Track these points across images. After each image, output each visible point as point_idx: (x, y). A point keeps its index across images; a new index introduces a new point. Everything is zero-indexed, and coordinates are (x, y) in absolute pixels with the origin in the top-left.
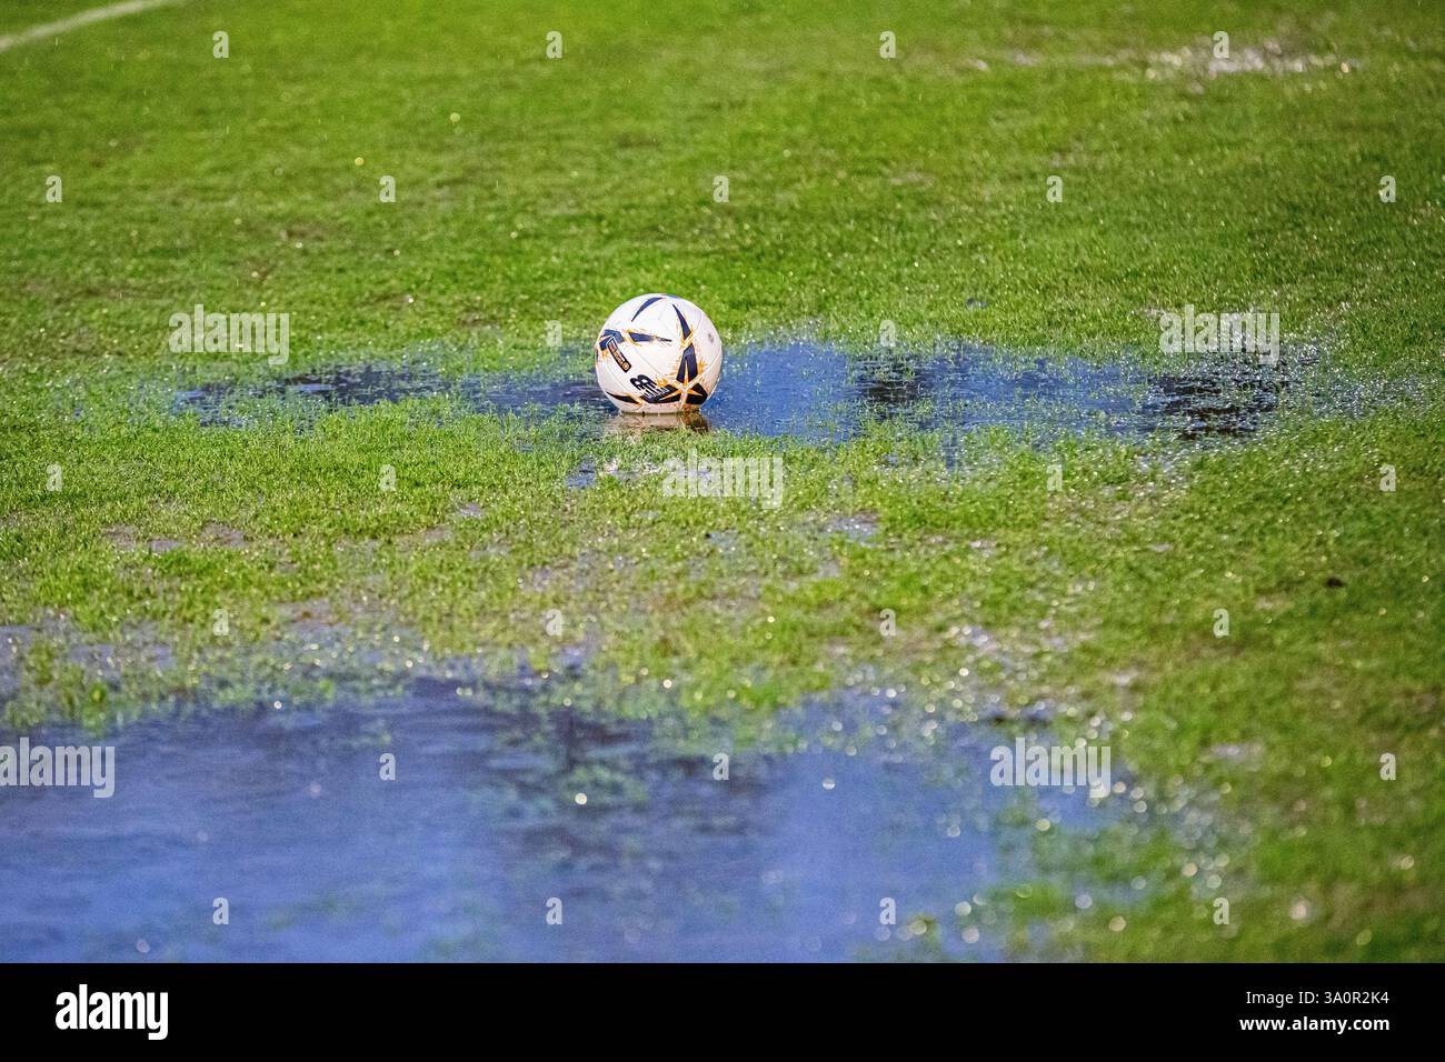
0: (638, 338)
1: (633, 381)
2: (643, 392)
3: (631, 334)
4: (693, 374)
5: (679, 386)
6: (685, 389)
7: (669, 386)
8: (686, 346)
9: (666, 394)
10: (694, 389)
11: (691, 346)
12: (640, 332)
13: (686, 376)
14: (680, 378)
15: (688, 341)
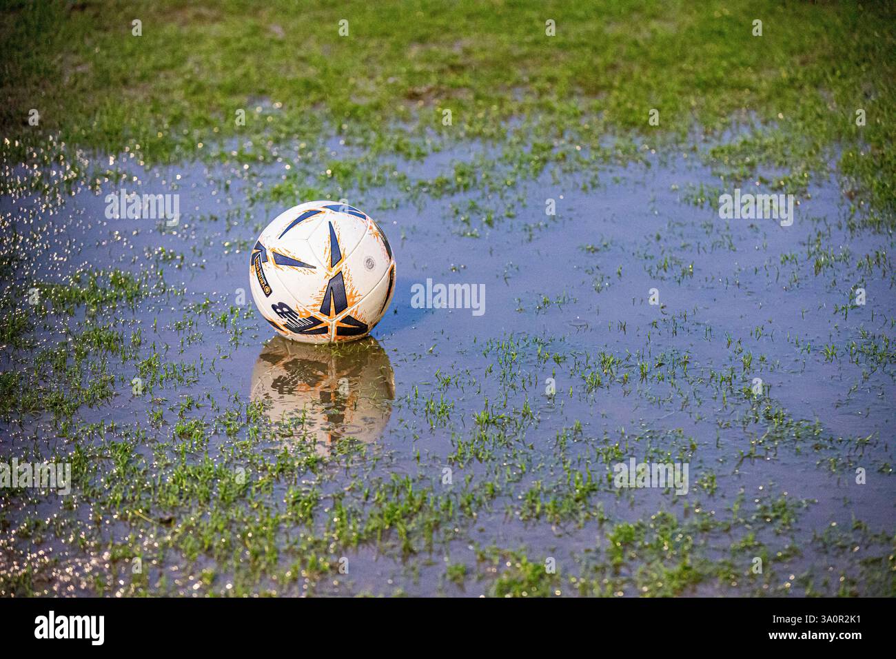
0: (282, 260)
1: (274, 307)
2: (285, 320)
3: (275, 254)
4: (341, 306)
5: (324, 318)
6: (333, 322)
7: (312, 318)
8: (333, 274)
9: (311, 326)
10: (343, 321)
11: (340, 274)
12: (284, 253)
13: (332, 309)
14: (325, 310)
15: (336, 269)
